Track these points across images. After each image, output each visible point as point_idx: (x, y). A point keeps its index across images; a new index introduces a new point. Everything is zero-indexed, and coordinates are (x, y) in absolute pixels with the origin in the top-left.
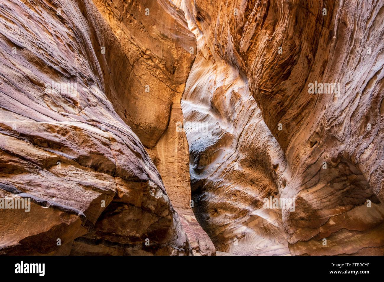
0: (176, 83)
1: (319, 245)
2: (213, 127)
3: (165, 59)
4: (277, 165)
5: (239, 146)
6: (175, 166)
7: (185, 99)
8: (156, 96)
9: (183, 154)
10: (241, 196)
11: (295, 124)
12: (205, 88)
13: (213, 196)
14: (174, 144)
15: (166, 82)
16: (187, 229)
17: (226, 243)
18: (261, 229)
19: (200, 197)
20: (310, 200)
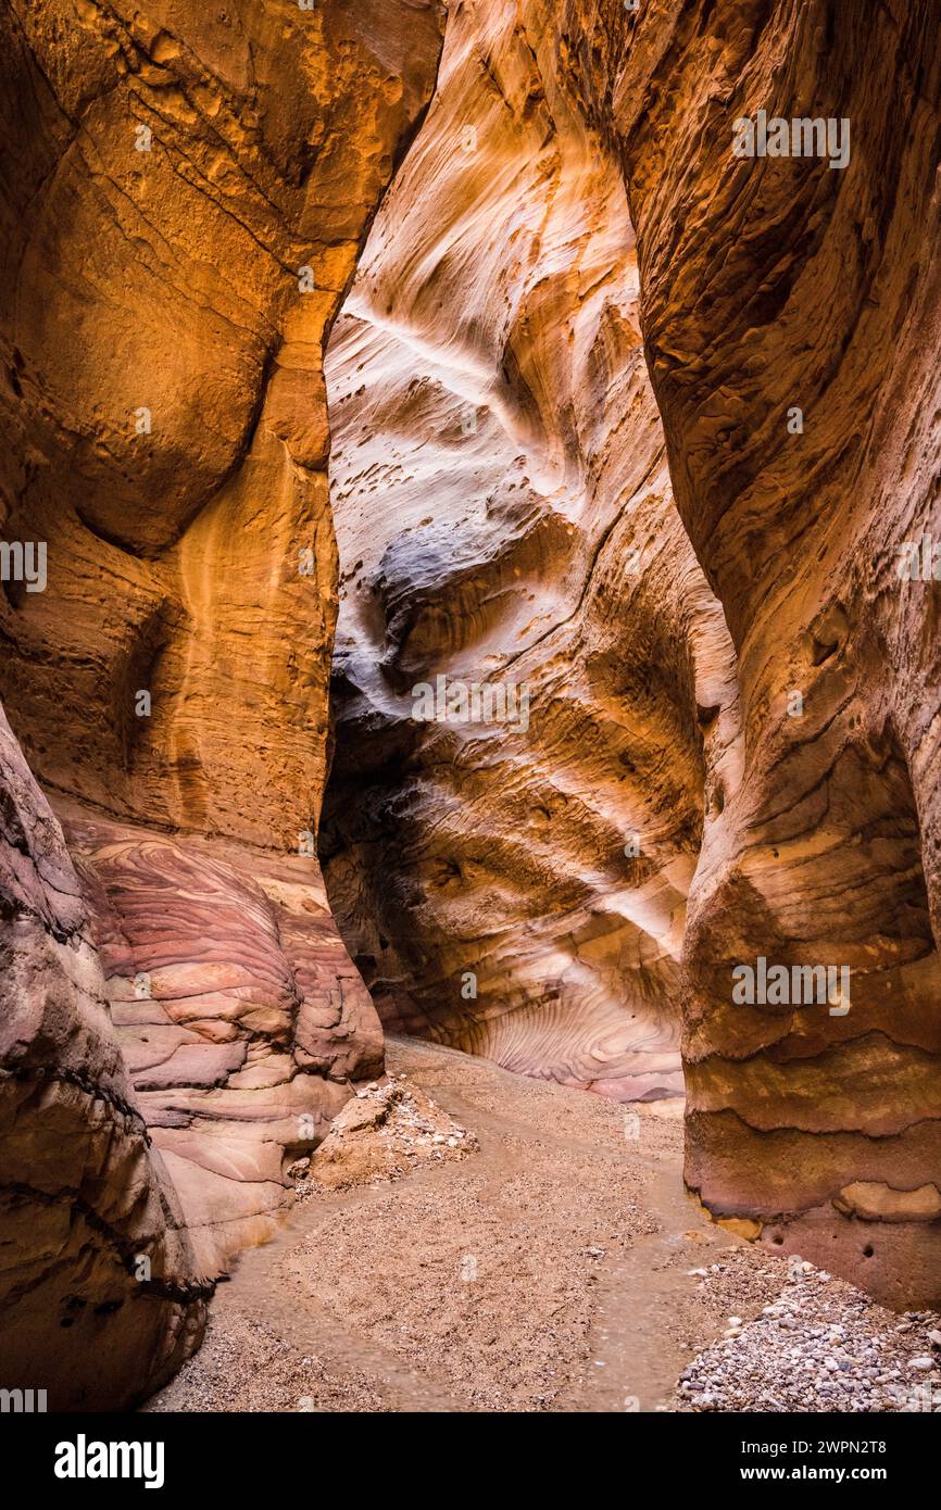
0: (311, 235)
1: (781, 1082)
2: (497, 474)
3: (261, 95)
4: (715, 710)
5: (594, 587)
6: (258, 653)
7: (389, 310)
8: (197, 297)
9: (306, 597)
10: (568, 820)
11: (785, 542)
12: (488, 268)
13: (450, 801)
14: (268, 548)
15: (259, 223)
16: (251, 950)
17: (478, 1016)
18: (627, 975)
19: (394, 799)
20: (773, 896)
